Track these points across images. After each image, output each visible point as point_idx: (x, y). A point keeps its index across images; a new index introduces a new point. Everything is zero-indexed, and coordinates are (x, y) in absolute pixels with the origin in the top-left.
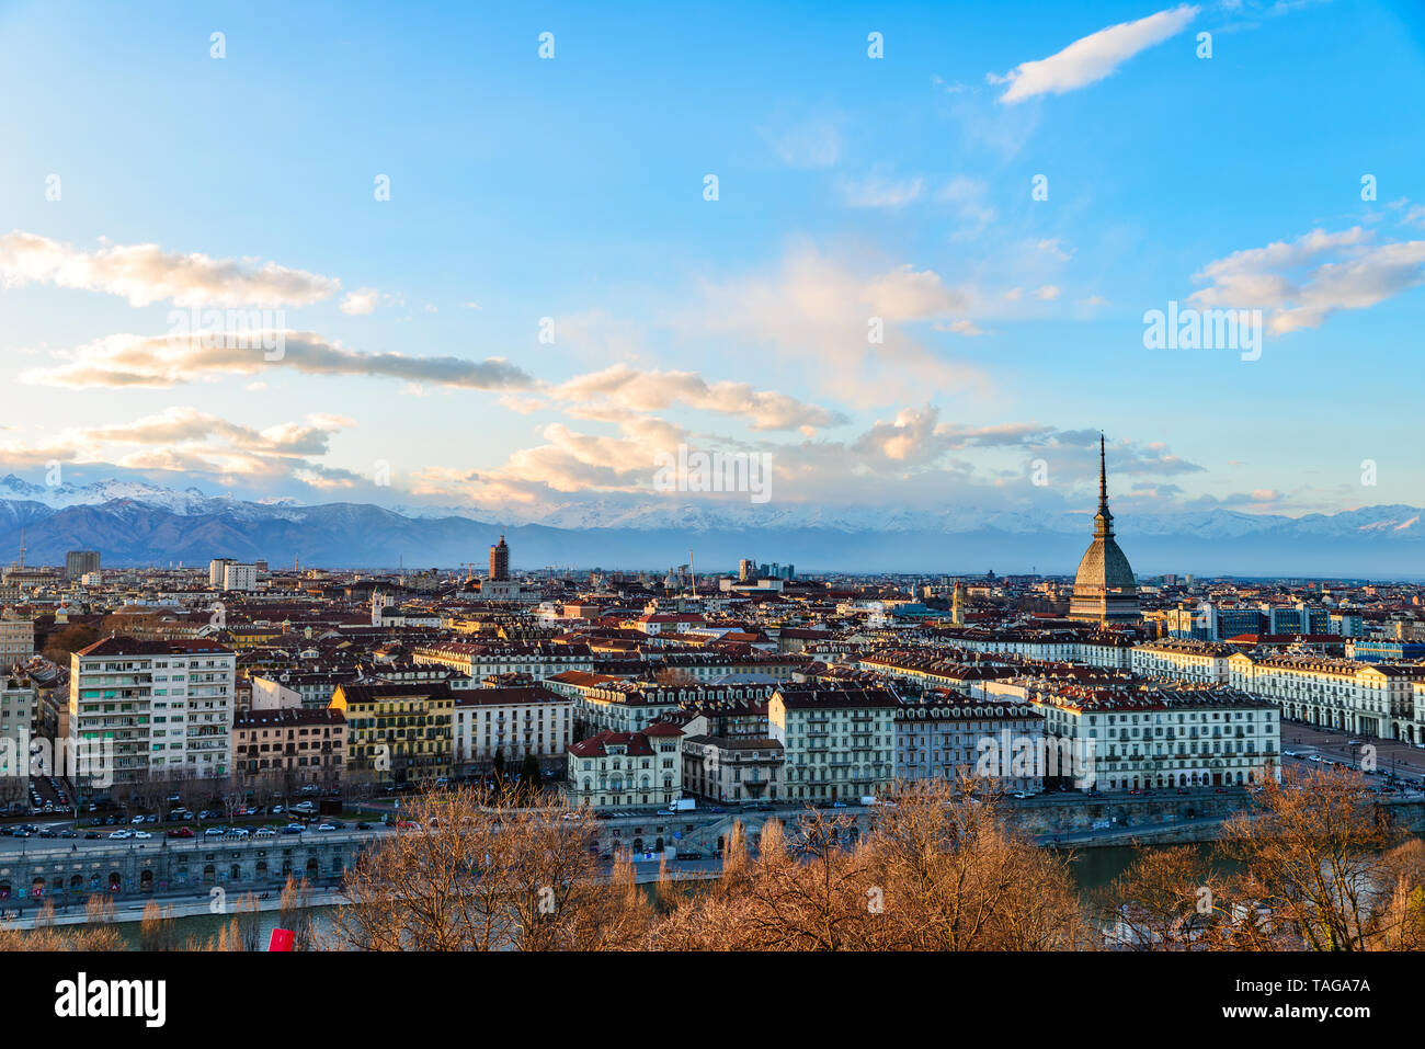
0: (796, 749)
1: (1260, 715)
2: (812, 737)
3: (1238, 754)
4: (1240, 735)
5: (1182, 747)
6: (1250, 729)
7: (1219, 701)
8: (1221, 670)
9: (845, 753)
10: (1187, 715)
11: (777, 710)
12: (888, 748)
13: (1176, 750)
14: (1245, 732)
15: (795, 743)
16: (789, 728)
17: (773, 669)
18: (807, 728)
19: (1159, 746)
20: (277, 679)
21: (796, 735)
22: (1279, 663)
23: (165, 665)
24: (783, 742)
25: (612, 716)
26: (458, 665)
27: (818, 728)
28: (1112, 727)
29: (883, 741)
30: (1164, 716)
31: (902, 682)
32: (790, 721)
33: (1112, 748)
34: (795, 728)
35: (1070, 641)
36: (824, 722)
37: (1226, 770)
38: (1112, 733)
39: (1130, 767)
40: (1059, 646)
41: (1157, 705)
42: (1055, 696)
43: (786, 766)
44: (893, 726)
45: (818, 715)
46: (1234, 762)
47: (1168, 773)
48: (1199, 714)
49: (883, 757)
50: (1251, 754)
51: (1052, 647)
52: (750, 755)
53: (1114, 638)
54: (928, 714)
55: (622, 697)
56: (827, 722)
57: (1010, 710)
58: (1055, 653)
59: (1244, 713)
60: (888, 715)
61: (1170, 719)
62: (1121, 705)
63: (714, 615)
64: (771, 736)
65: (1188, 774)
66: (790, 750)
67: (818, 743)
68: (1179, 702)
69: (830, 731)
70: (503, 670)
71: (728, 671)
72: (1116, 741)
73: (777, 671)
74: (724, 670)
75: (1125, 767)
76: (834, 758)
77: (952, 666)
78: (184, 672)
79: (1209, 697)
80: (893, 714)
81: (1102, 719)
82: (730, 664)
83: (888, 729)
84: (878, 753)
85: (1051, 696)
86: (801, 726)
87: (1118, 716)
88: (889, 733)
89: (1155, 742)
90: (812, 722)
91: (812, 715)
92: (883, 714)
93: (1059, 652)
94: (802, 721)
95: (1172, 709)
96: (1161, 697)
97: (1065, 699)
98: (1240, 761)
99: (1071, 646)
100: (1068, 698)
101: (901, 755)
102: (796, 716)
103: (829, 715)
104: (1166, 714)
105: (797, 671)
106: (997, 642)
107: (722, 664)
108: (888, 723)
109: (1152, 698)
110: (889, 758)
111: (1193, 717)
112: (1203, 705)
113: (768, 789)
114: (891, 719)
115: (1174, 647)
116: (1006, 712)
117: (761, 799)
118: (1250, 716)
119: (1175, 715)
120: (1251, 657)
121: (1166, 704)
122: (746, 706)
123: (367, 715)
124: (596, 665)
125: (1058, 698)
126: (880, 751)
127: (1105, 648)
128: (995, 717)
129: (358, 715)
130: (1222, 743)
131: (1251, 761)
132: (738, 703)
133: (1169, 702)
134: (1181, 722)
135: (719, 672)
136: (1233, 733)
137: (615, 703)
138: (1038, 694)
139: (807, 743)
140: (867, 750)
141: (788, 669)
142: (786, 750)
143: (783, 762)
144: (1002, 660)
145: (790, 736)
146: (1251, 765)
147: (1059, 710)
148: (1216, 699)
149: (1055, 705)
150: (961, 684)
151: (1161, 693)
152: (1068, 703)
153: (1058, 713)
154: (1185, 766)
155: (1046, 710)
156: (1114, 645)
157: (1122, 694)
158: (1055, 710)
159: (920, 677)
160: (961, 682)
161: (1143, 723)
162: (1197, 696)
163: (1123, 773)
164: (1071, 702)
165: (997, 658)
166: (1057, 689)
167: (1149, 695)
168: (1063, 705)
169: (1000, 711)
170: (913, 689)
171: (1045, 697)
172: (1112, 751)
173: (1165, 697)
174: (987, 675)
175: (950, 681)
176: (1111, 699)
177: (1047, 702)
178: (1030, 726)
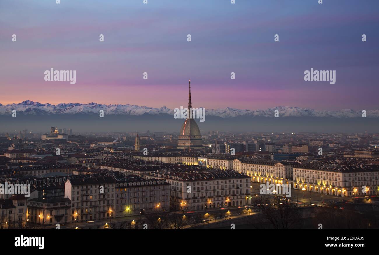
0: (76, 201)
1: (244, 180)
2: (82, 196)
3: (237, 194)
4: (238, 188)
5: (218, 193)
6: (241, 185)
7: (230, 176)
8: (230, 165)
9: (95, 202)
10: (220, 181)
11: (68, 186)
12: (113, 198)
13: (216, 194)
14: (239, 186)
15: (76, 199)
16: (73, 193)
17: (65, 170)
18: (80, 193)
19: (210, 193)
21: (76, 195)
22: (250, 162)
24: (70, 198)
27: (85, 192)
28: (194, 187)
29: (110, 196)
31: (117, 173)
32: (74, 190)
34: (76, 193)
35: (178, 156)
36: (87, 190)
37: (233, 200)
38: (194, 189)
39: (200, 201)
40: (174, 158)
41: (210, 178)
42: (174, 176)
43: (72, 208)
44: (114, 190)
45: (85, 187)
46: (235, 197)
47: (213, 202)
48: (224, 181)
49: (110, 202)
50: (241, 194)
51: (172, 158)
52: (57, 205)
53: (194, 155)
54: (128, 185)
56: (89, 190)
57: (158, 182)
58: (173, 160)
59: (239, 180)
60: (113, 186)
61: (214, 183)
62: (198, 179)
63: (39, 149)
64: (66, 197)
65: (220, 202)
66: (73, 202)
67: (85, 198)
68: (217, 177)
69: (90, 193)
71: (46, 172)
72: (196, 192)
73: (67, 171)
74: (45, 171)
75: (198, 201)
76: (91, 204)
77: (136, 166)
79: (227, 175)
80: (115, 185)
81: (191, 184)
82: (47, 169)
83: (112, 191)
84: (108, 201)
85: (173, 176)
86: (78, 192)
87: (196, 183)
88: (113, 193)
89: (209, 191)
90: (82, 190)
91: (83, 188)
92: (111, 186)
93: (174, 160)
94: (78, 190)
95: (215, 179)
96: (211, 175)
97: (178, 177)
98: (237, 197)
99: (178, 158)
100: (179, 177)
101: (117, 201)
102: (76, 188)
103: (89, 187)
104: (213, 181)
105: (76, 170)
106: (152, 157)
107: (44, 169)
108: (112, 189)
109: (208, 175)
110: (112, 202)
111: (222, 182)
112: (226, 178)
113: (64, 218)
114: (114, 187)
115: (214, 157)
116: (157, 183)
117: (61, 222)
118: (241, 181)
119: (216, 182)
120: (240, 160)
121: (213, 177)
122: (55, 185)
125: (175, 177)
126: (109, 200)
127: (190, 158)
128: (153, 185)
130: (232, 191)
131: (241, 197)
132: (51, 184)
133: (214, 177)
134: (218, 184)
135: (43, 172)
136: (235, 187)
138: (168, 176)
139: (80, 199)
140: (104, 200)
141: (71, 170)
142: (72, 202)
143: (70, 206)
144: (154, 164)
145: (74, 196)
146: (241, 198)
147: (176, 181)
148: (229, 175)
149: (174, 180)
150: (139, 173)
151: (211, 174)
152: (179, 178)
153: (175, 182)
154: (219, 200)
155: (171, 182)
156: (193, 157)
157: (198, 175)
158: (174, 181)
159: (124, 171)
160: (139, 172)
161: (205, 186)
162: (223, 174)
163: (198, 203)
164: (180, 178)
165: (152, 162)
166: (175, 173)
167: (207, 174)
168: (177, 179)
169: (154, 183)
170: (121, 176)
171: (170, 177)
172: (194, 195)
173: (213, 175)
174: (150, 169)
175: (136, 172)
176: (194, 176)
177: (171, 178)
178: (165, 188)
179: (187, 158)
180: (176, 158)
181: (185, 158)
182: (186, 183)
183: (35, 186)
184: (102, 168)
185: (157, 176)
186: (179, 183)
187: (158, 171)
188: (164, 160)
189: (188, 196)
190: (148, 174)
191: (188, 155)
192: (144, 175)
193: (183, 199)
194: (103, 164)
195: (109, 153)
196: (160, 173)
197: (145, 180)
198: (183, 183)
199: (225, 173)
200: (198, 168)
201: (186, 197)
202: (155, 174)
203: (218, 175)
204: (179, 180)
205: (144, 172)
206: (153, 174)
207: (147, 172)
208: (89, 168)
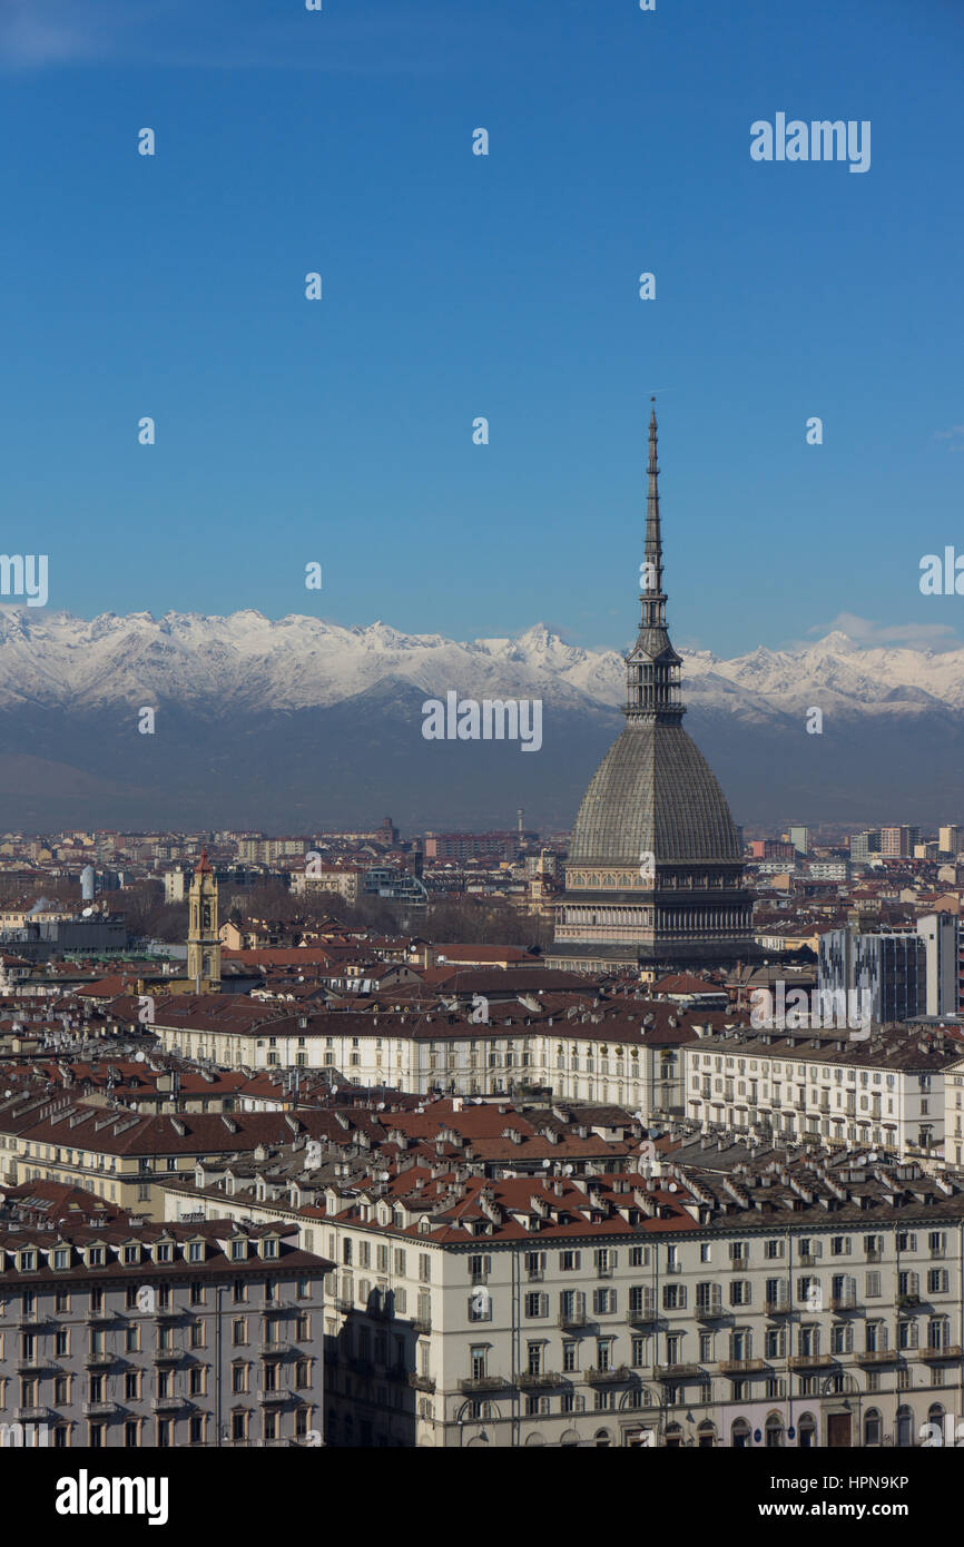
3: (902, 1355)
4: (908, 1300)
5: (739, 1342)
6: (936, 1281)
7: (850, 1202)
10: (756, 1245)
13: (722, 1351)
14: (922, 1289)
19: (674, 1340)
28: (534, 1288)
30: (686, 1252)
33: (534, 1348)
35: (516, 1032)
37: (868, 1402)
38: (533, 1305)
41: (667, 1223)
42: (374, 1200)
46: (888, 1378)
47: (699, 1416)
48: (791, 1242)
53: (640, 1022)
57: (225, 1245)
58: (470, 1064)
59: (919, 1237)
61: (703, 1260)
65: (757, 1418)
68: (733, 1206)
72: (548, 1329)
75: (569, 1408)
77: (99, 1113)
79: (818, 1192)
81: (502, 1264)
85: (364, 1200)
87: (553, 1256)
89: (661, 1327)
93: (484, 1063)
95: (715, 1233)
96: (682, 1191)
97: (399, 1207)
98: (906, 1375)
100: (410, 1206)
104: (695, 1246)
109: (656, 1197)
111: (773, 1251)
116: (213, 1252)
118: (936, 1244)
119: (719, 1250)
121: (694, 1211)
125: (382, 1205)
130: (858, 1323)
133: (703, 1208)
134: (738, 1267)
136: (891, 1291)
138: (330, 1195)
147: (385, 1241)
148: (840, 1194)
149: (373, 1228)
150: (119, 1169)
151: (684, 1180)
152: (407, 1219)
153: (383, 1250)
154: (754, 1397)
155: (347, 1242)
156: (637, 1041)
157: (568, 1191)
158: (375, 1241)
160: (119, 1161)
161: (625, 1274)
162: (789, 1187)
163: (564, 1424)
164: (416, 1216)
165: (258, 1084)
166: (386, 1176)
167: (649, 1186)
168: (392, 1230)
169: (193, 1252)
171: (347, 1203)
172: (534, 1358)
173: (695, 1191)
174: (201, 1138)
176: (535, 1205)
177: (350, 1217)
178: (283, 1294)
179: (583, 1046)
180: (502, 1045)
181: (569, 1045)
182: (463, 1260)
185: (246, 1199)
186: (413, 1252)
187: (259, 1154)
189: (479, 1366)
190: (184, 1183)
191: (594, 1019)
192: (154, 1189)
193: (439, 1386)
196: (275, 1172)
197: (152, 1230)
198: (437, 1256)
199: (808, 1181)
200: (600, 1131)
201: (468, 1376)
202: (235, 1185)
203: (742, 1190)
204: (412, 1234)
205: (161, 1166)
206: (216, 1177)
207: (181, 1164)
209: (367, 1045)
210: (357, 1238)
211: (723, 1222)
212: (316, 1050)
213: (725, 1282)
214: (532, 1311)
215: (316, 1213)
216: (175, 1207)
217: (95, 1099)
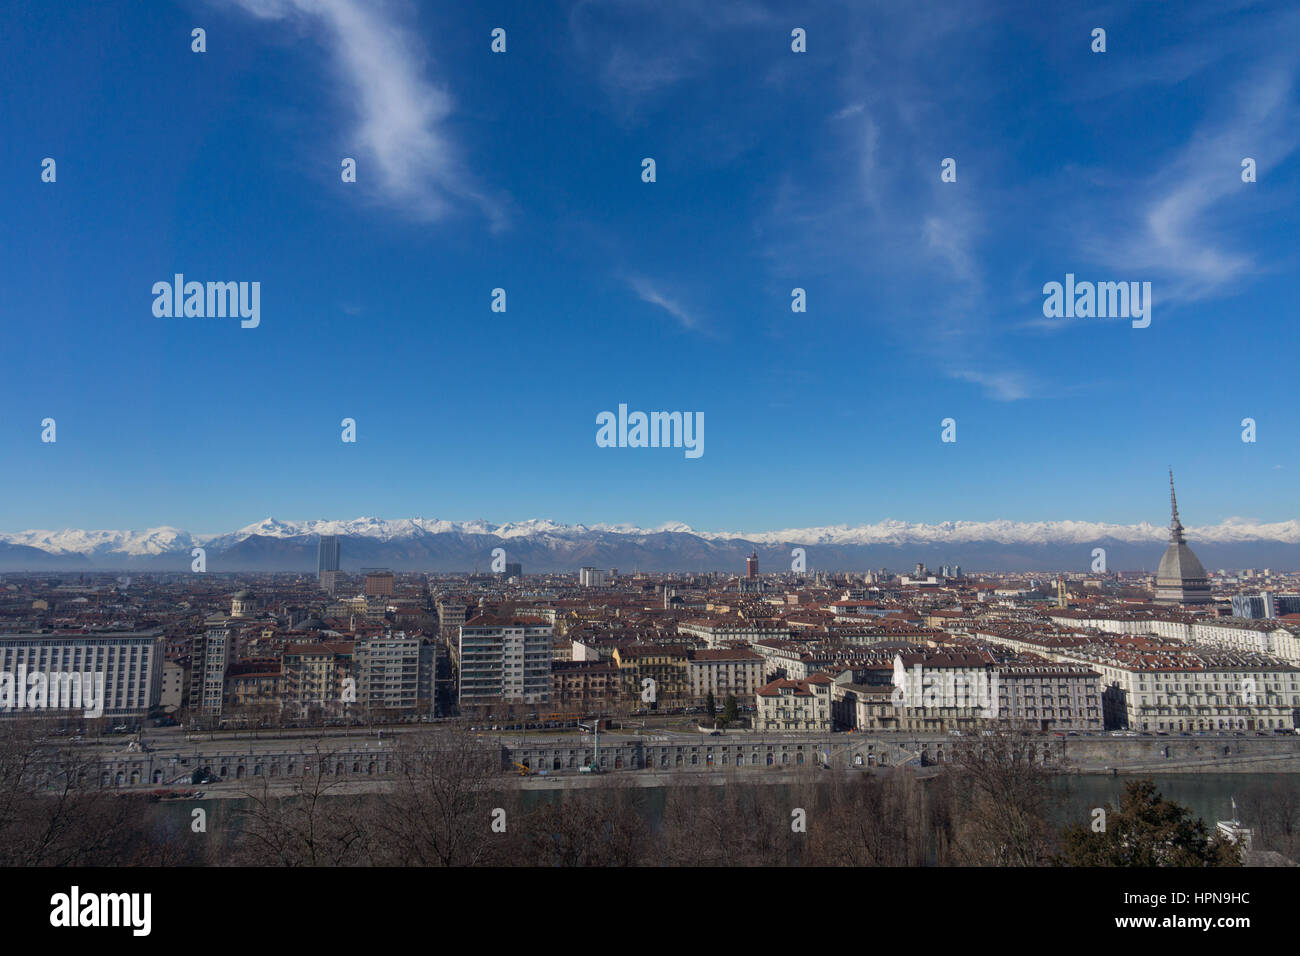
1: (1285, 677)
3: (1269, 706)
4: (1268, 691)
5: (1218, 700)
6: (1278, 687)
7: (1248, 665)
8: (1267, 641)
10: (1221, 675)
13: (1213, 702)
14: (1273, 688)
19: (1199, 699)
20: (587, 644)
23: (510, 632)
25: (793, 669)
26: (701, 634)
28: (1158, 683)
30: (1200, 676)
31: (1000, 647)
33: (1159, 698)
35: (1146, 620)
37: (1259, 718)
38: (1158, 687)
40: (1138, 623)
41: (1194, 668)
42: (1112, 659)
46: (1265, 712)
47: (1208, 718)
48: (1231, 674)
50: (1279, 705)
51: (1132, 623)
54: (1010, 671)
55: (798, 656)
57: (1073, 669)
58: (1135, 628)
59: (1271, 674)
61: (1206, 678)
62: (1164, 668)
65: (1226, 720)
68: (1213, 665)
70: (731, 637)
72: (1163, 692)
75: (1171, 714)
77: (1039, 637)
78: (521, 637)
79: (1238, 662)
81: (1148, 677)
85: (1109, 659)
87: (1162, 675)
89: (1195, 695)
93: (1138, 627)
95: (1208, 670)
96: (1198, 660)
97: (1119, 661)
98: (1270, 711)
99: (1148, 623)
100: (1122, 661)
104: (1203, 674)
105: (931, 640)
109: (1190, 661)
111: (1226, 677)
112: (1235, 668)
113: (893, 722)
116: (1070, 670)
117: (889, 729)
118: (1276, 677)
119: (1210, 676)
120: (1291, 631)
121: (1202, 666)
123: (631, 665)
124: (791, 634)
125: (1114, 661)
127: (1174, 624)
129: (626, 665)
133: (1204, 665)
134: (1216, 680)
137: (794, 659)
138: (1100, 658)
141: (925, 638)
144: (1082, 633)
147: (1116, 670)
148: (1245, 663)
149: (1112, 666)
150: (1045, 650)
151: (1198, 658)
152: (1121, 664)
153: (1115, 672)
154: (1224, 714)
155: (1106, 669)
156: (1181, 622)
157: (1165, 659)
158: (1113, 669)
159: (1017, 646)
160: (1045, 648)
161: (1183, 681)
162: (1229, 661)
163: (1169, 718)
164: (1124, 664)
165: (1079, 631)
166: (1115, 654)
167: (1188, 659)
168: (1117, 667)
169: (1066, 670)
170: (1009, 653)
171: (1105, 660)
172: (1159, 701)
173: (1202, 661)
174: (1065, 643)
175: (1038, 647)
176: (1156, 662)
177: (1106, 663)
178: (1090, 681)
179: (1166, 623)
180: (1143, 623)
181: (1162, 623)
182: (1137, 675)
183: (847, 662)
184: (980, 636)
185: (1078, 658)
186: (1124, 672)
187: (1081, 647)
188: (1111, 626)
189: (1144, 701)
190: (1062, 653)
191: (1168, 617)
192: (1054, 655)
193: (1134, 706)
194: (982, 630)
195: (1005, 609)
196: (1085, 652)
197: (1054, 664)
198: (1130, 674)
199: (1235, 659)
200: (1173, 645)
201: (1141, 703)
202: (1075, 655)
203: (1216, 661)
204: (1123, 668)
205: (1056, 649)
206: (1070, 652)
207: (1061, 649)
208: (953, 637)
209: (1107, 622)
210: (1108, 668)
211: (1210, 668)
212: (1093, 623)
213: (1213, 684)
214: (1158, 689)
215: (1097, 662)
216: (1060, 659)
217: (1038, 633)
